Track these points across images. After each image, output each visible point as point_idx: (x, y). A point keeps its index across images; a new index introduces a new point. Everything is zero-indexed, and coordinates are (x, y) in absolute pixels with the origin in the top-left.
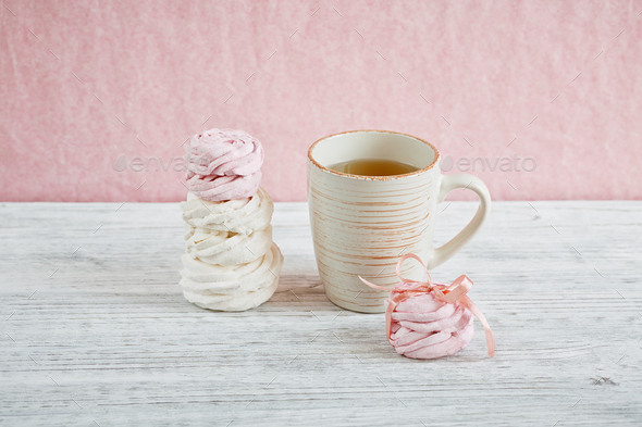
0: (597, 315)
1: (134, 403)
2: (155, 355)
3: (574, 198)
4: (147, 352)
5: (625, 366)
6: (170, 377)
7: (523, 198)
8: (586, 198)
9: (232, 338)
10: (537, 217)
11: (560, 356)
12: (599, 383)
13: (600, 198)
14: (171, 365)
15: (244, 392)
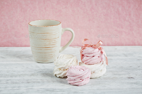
0: (130, 66)
1: (7, 83)
2: (14, 74)
3: (126, 45)
4: (13, 74)
5: (137, 75)
6: (18, 78)
7: (113, 45)
8: (129, 45)
9: (35, 71)
10: (116, 49)
11: (120, 73)
12: (130, 78)
13: (132, 45)
14: (18, 76)
15: (36, 81)
